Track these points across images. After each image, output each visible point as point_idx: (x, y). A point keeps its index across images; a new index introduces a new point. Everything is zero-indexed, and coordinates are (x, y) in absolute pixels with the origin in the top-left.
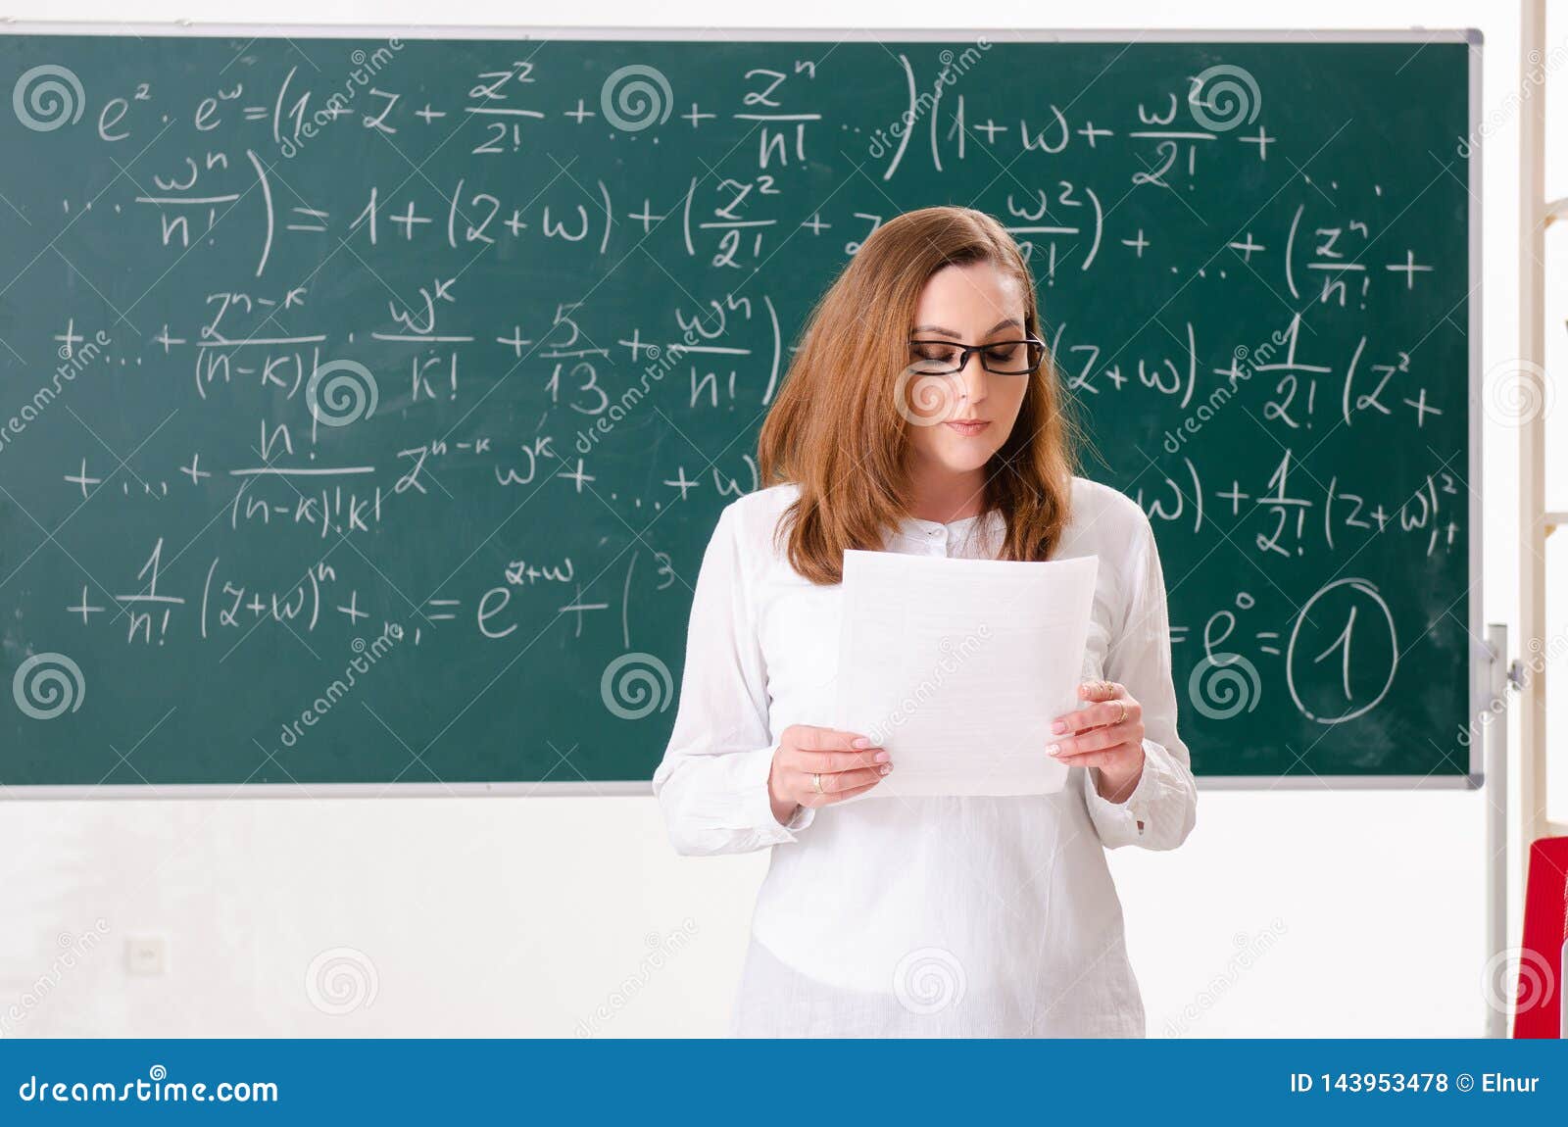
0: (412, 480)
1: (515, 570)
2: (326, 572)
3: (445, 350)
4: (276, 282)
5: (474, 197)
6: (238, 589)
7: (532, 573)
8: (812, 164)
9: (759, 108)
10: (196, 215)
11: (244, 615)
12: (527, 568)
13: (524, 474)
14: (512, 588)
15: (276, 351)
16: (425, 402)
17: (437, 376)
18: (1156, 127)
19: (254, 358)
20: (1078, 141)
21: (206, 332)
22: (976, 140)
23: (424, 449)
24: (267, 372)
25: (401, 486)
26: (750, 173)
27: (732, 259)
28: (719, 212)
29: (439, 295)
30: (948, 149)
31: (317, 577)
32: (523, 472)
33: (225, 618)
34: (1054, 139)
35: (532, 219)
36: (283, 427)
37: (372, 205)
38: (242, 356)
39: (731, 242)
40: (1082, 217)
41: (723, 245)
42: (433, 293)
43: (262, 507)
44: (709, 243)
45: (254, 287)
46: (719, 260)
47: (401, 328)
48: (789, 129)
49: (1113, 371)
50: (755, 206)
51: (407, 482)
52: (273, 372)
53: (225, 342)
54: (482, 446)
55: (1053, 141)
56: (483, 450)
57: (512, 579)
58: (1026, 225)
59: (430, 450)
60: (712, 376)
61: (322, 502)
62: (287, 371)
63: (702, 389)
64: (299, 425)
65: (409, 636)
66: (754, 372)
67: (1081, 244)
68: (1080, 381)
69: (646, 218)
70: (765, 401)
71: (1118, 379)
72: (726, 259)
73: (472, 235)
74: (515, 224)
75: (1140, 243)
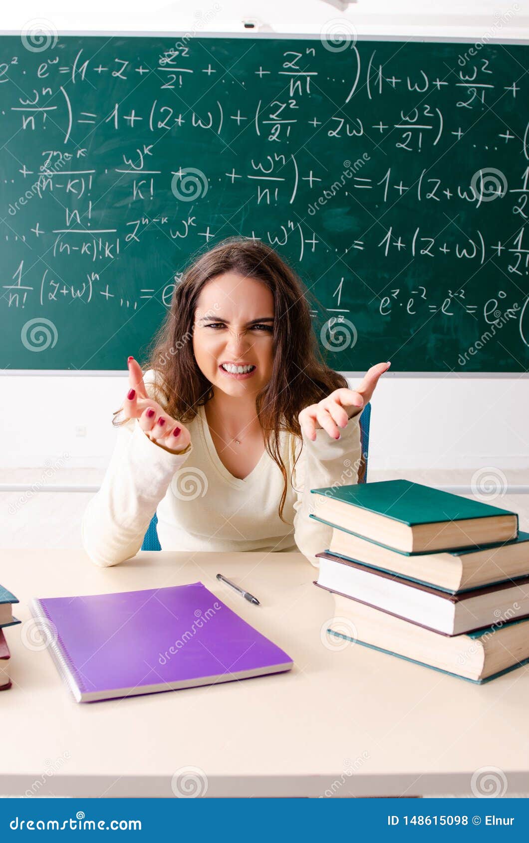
0: (133, 236)
1: (179, 277)
2: (95, 276)
3: (147, 178)
4: (73, 146)
5: (162, 108)
6: (57, 284)
8: (314, 95)
9: (290, 69)
10: (38, 116)
11: (59, 295)
13: (183, 233)
15: (73, 177)
16: (139, 201)
17: (145, 188)
18: (467, 82)
19: (63, 180)
20: (432, 86)
22: (386, 85)
23: (139, 222)
24: (69, 186)
25: (128, 239)
26: (285, 98)
27: (277, 138)
28: (271, 116)
29: (145, 152)
30: (374, 89)
31: (91, 277)
33: (51, 297)
34: (422, 86)
35: (188, 118)
36: (76, 211)
37: (116, 112)
38: (56, 179)
39: (276, 129)
40: (434, 121)
41: (273, 131)
42: (143, 153)
43: (66, 247)
44: (266, 130)
45: (64, 149)
46: (271, 138)
47: (129, 167)
48: (303, 79)
49: (447, 191)
50: (287, 114)
51: (131, 236)
52: (72, 187)
54: (164, 220)
55: (422, 87)
56: (165, 222)
58: (409, 124)
59: (141, 222)
60: (267, 190)
61: (93, 245)
62: (78, 186)
63: (263, 196)
64: (83, 210)
65: (132, 306)
66: (286, 189)
67: (433, 133)
68: (431, 195)
69: (238, 118)
70: (291, 202)
71: (448, 194)
72: (274, 138)
73: (160, 125)
74: (180, 121)
75: (459, 133)
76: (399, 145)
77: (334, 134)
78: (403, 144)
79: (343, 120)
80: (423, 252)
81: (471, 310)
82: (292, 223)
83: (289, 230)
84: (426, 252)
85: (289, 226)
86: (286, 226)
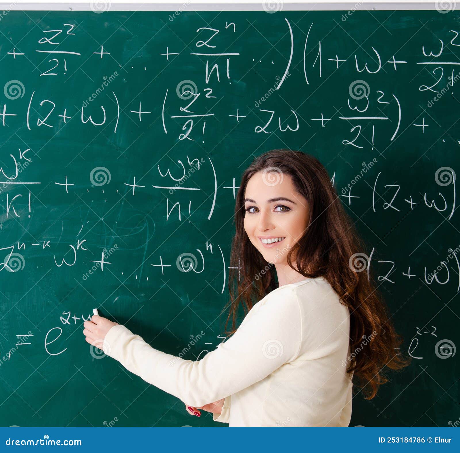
1: (66, 317)
5: (41, 101)
7: (75, 318)
8: (235, 81)
9: (205, 49)
12: (72, 315)
13: (70, 261)
14: (64, 326)
16: (13, 219)
17: (20, 204)
18: (432, 59)
20: (388, 67)
22: (328, 66)
23: (13, 247)
26: (200, 86)
27: (189, 136)
28: (182, 109)
29: (21, 157)
30: (313, 72)
32: (70, 259)
35: (74, 113)
39: (188, 126)
40: (392, 111)
41: (184, 128)
42: (17, 158)
44: (176, 128)
46: (182, 136)
48: (222, 61)
49: (409, 199)
50: (202, 105)
51: (2, 266)
54: (46, 244)
55: (373, 67)
56: (47, 247)
57: (64, 322)
58: (358, 116)
59: (16, 246)
60: (178, 203)
63: (172, 211)
66: (202, 201)
67: (390, 126)
68: (389, 205)
69: (140, 112)
70: (209, 218)
71: (411, 203)
72: (186, 136)
73: (40, 123)
74: (65, 117)
75: (424, 125)
76: (345, 142)
77: (263, 129)
78: (350, 142)
79: (273, 112)
80: (381, 278)
82: (211, 244)
83: (207, 254)
84: (385, 278)
85: (207, 249)
86: (203, 249)
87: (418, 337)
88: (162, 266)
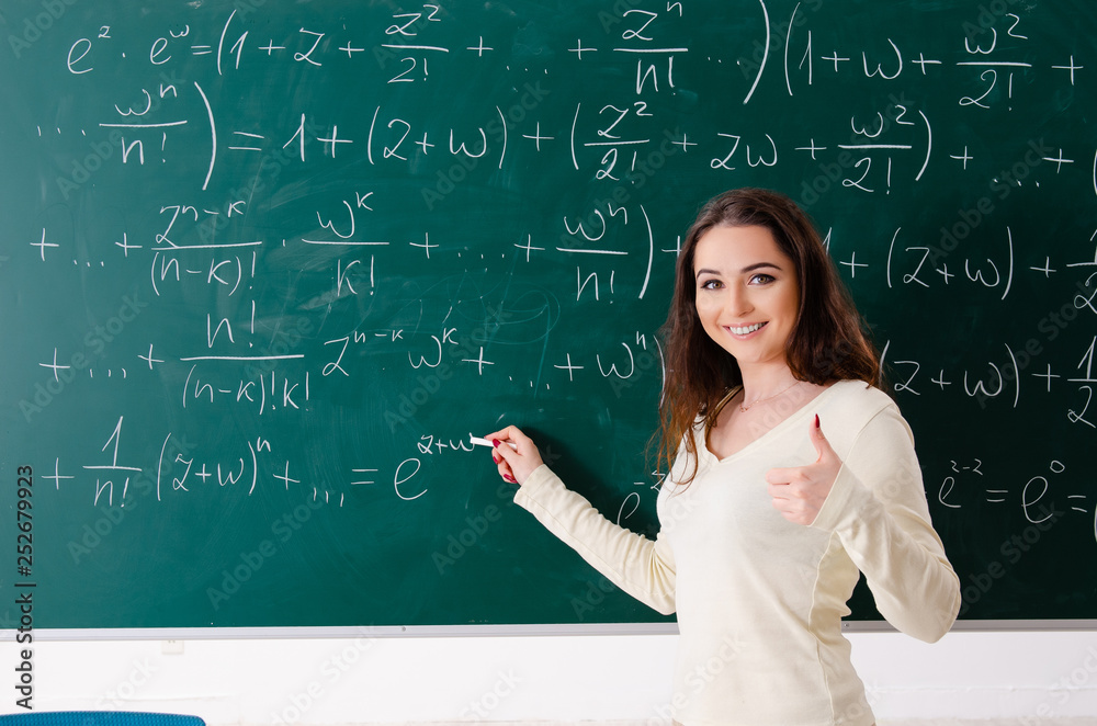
0: (337, 365)
1: (426, 443)
2: (264, 444)
3: (364, 254)
4: (220, 194)
5: (389, 120)
6: (188, 460)
7: (440, 445)
8: (682, 92)
9: (635, 43)
10: (150, 138)
11: (193, 481)
12: (435, 441)
14: (422, 457)
15: (219, 255)
16: (347, 298)
17: (357, 276)
18: (980, 57)
19: (200, 260)
20: (911, 69)
21: (160, 238)
22: (821, 68)
23: (348, 338)
24: (211, 273)
25: (327, 370)
26: (628, 99)
27: (612, 173)
28: (601, 133)
29: (359, 206)
30: (798, 77)
31: (255, 448)
32: (432, 358)
33: (177, 485)
34: (890, 68)
35: (439, 140)
36: (226, 320)
37: (302, 128)
38: (188, 258)
39: (610, 158)
40: (918, 136)
41: (604, 162)
42: (354, 204)
43: (207, 389)
44: (592, 160)
45: (202, 200)
46: (601, 174)
47: (327, 234)
48: (661, 61)
49: (943, 269)
50: (631, 128)
51: (332, 366)
52: (218, 273)
53: (177, 247)
54: (397, 335)
55: (890, 70)
56: (398, 339)
57: (424, 450)
58: (867, 143)
59: (352, 339)
60: (594, 274)
61: (259, 384)
62: (229, 272)
63: (586, 286)
64: (239, 318)
65: (335, 499)
66: (631, 271)
67: (915, 158)
68: (913, 277)
69: (538, 138)
70: (641, 297)
71: (946, 275)
72: (607, 174)
73: (387, 153)
74: (425, 144)
75: (966, 158)
77: (722, 164)
78: (854, 181)
79: (739, 138)
80: (899, 387)
81: (996, 496)
82: (643, 336)
83: (637, 349)
84: (905, 387)
85: (638, 343)
86: (632, 343)
87: (953, 474)
88: (570, 367)
